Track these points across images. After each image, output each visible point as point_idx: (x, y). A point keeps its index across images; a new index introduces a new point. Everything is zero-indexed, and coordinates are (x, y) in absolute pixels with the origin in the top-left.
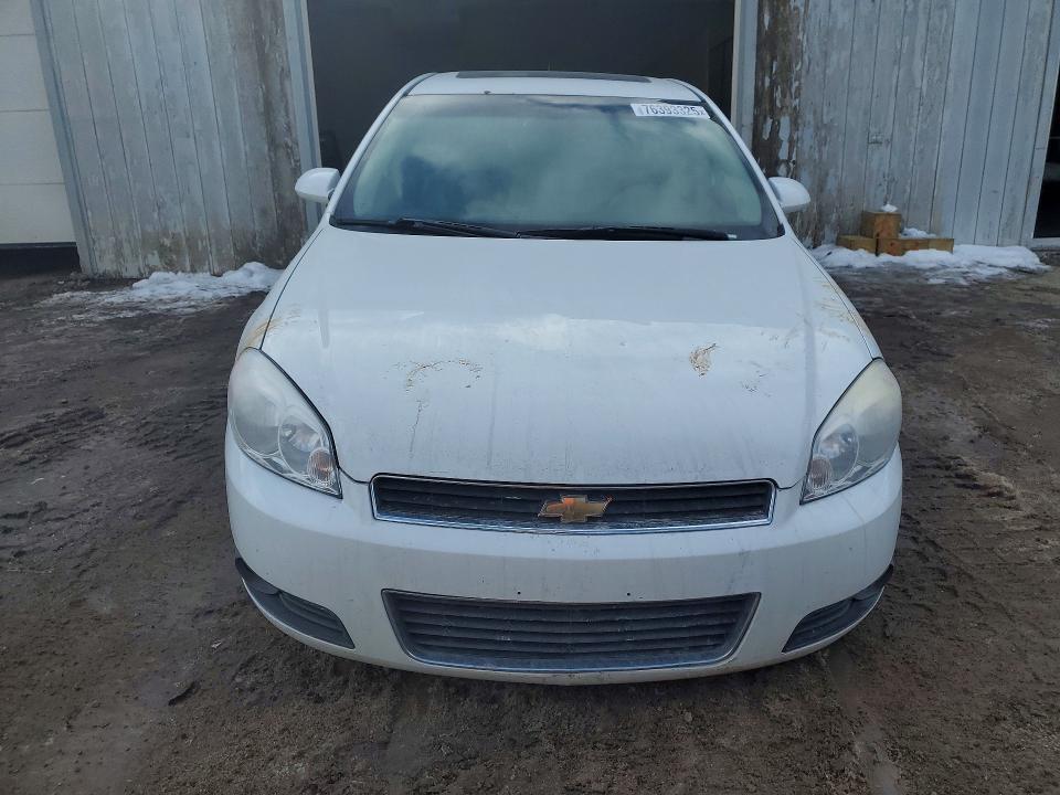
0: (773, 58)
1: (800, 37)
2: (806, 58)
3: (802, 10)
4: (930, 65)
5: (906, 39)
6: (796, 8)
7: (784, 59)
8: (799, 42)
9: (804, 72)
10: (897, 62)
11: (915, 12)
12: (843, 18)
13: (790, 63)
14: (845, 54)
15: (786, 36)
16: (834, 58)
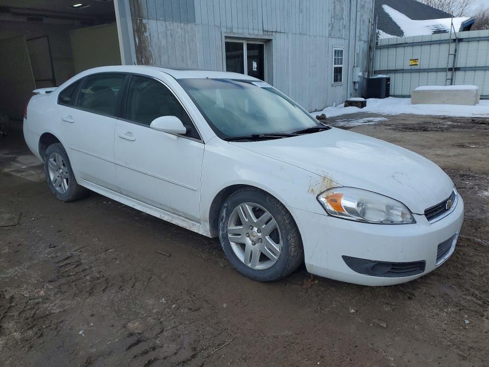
0: (142, 57)
1: (150, 49)
2: (153, 57)
3: (149, 37)
4: (193, 63)
5: (184, 52)
6: (147, 37)
7: (146, 57)
8: (150, 51)
9: (154, 63)
10: (183, 61)
11: (185, 41)
12: (163, 42)
13: (148, 59)
14: (166, 56)
15: (145, 48)
16: (163, 58)
